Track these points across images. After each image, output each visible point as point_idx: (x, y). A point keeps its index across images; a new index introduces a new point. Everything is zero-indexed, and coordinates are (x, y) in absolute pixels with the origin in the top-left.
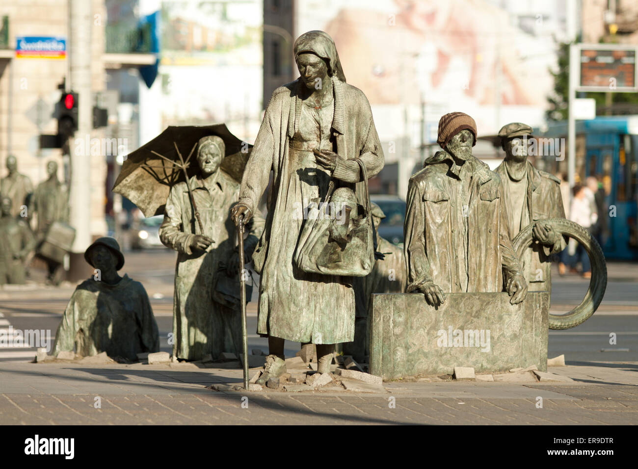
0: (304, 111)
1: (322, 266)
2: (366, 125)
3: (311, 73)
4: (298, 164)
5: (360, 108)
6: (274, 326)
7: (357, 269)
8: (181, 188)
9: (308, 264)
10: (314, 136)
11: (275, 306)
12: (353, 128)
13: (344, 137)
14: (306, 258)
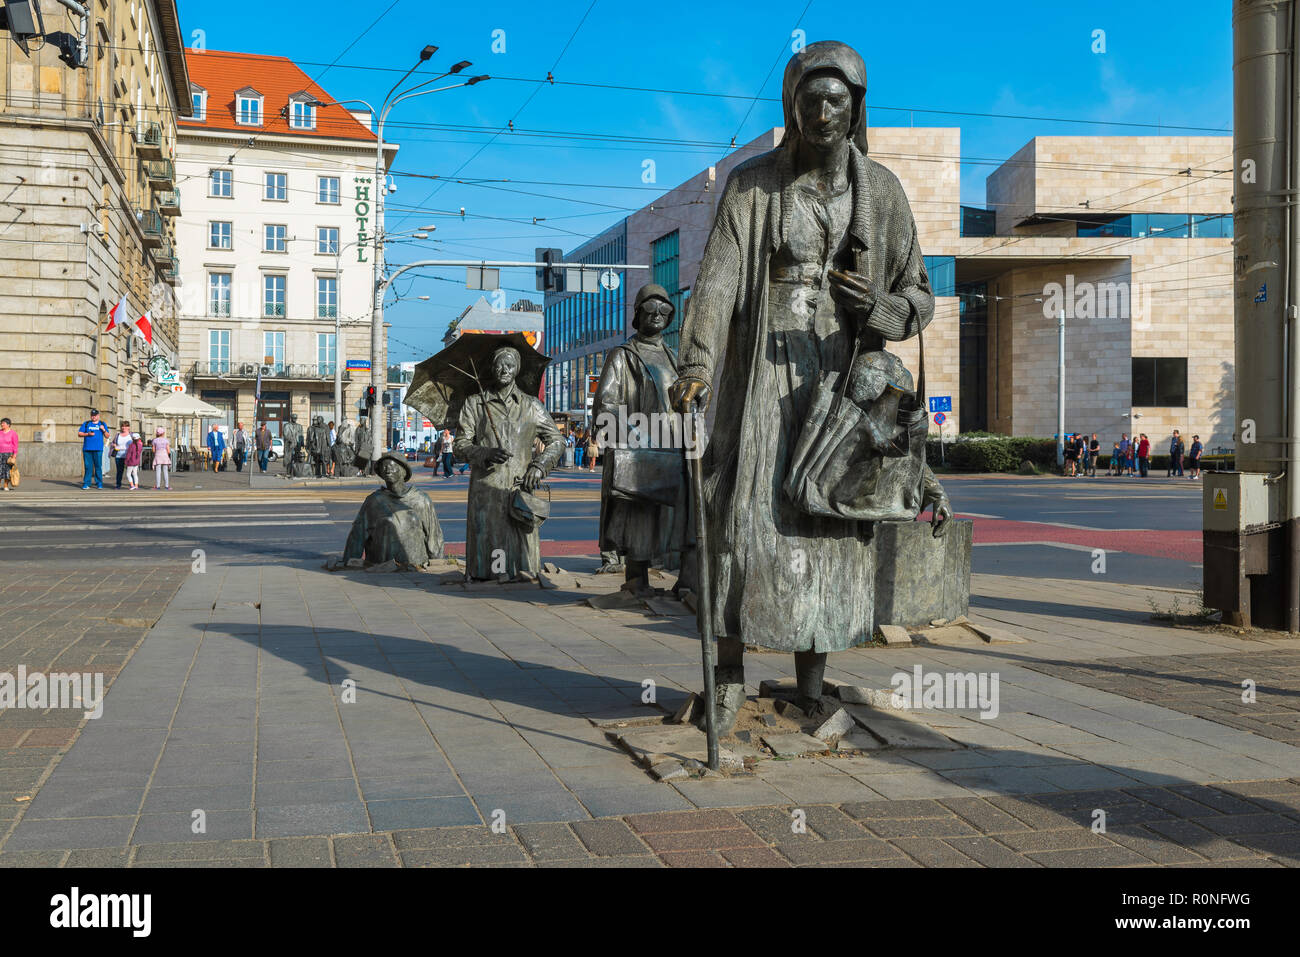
0: (797, 202)
1: (843, 503)
2: (905, 235)
3: (829, 116)
4: (778, 309)
5: (895, 203)
6: (748, 623)
7: (897, 508)
8: (475, 400)
9: (816, 500)
10: (813, 253)
11: (750, 583)
12: (883, 239)
13: (869, 256)
14: (812, 487)
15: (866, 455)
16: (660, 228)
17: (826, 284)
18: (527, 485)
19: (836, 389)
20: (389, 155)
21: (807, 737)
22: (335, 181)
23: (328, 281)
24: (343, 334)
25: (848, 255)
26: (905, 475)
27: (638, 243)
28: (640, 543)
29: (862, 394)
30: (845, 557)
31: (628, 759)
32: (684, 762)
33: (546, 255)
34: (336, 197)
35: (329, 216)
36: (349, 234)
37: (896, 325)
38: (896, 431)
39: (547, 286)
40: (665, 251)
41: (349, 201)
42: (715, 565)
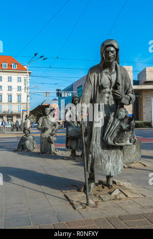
2: (128, 82)
3: (111, 55)
5: (126, 75)
6: (96, 170)
7: (128, 142)
8: (41, 118)
9: (110, 142)
10: (108, 86)
11: (95, 161)
12: (123, 83)
13: (120, 87)
14: (109, 139)
15: (121, 131)
16: (79, 85)
17: (111, 93)
18: (52, 135)
19: (114, 116)
20: (30, 73)
21: (109, 195)
22: (20, 78)
23: (19, 96)
24: (22, 105)
25: (116, 87)
26: (130, 135)
27: (75, 88)
28: (74, 146)
29: (120, 117)
30: (117, 154)
31: (69, 202)
32: (81, 204)
33: (58, 90)
34: (20, 81)
35: (19, 84)
36: (23, 87)
37: (127, 102)
38: (128, 126)
39: (58, 96)
40: (80, 89)
41: (23, 82)
42: (88, 157)
